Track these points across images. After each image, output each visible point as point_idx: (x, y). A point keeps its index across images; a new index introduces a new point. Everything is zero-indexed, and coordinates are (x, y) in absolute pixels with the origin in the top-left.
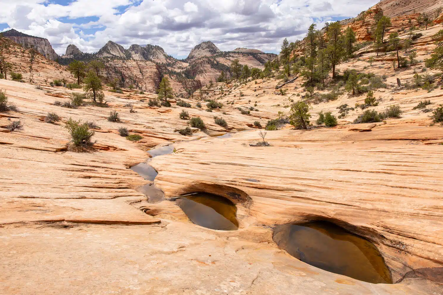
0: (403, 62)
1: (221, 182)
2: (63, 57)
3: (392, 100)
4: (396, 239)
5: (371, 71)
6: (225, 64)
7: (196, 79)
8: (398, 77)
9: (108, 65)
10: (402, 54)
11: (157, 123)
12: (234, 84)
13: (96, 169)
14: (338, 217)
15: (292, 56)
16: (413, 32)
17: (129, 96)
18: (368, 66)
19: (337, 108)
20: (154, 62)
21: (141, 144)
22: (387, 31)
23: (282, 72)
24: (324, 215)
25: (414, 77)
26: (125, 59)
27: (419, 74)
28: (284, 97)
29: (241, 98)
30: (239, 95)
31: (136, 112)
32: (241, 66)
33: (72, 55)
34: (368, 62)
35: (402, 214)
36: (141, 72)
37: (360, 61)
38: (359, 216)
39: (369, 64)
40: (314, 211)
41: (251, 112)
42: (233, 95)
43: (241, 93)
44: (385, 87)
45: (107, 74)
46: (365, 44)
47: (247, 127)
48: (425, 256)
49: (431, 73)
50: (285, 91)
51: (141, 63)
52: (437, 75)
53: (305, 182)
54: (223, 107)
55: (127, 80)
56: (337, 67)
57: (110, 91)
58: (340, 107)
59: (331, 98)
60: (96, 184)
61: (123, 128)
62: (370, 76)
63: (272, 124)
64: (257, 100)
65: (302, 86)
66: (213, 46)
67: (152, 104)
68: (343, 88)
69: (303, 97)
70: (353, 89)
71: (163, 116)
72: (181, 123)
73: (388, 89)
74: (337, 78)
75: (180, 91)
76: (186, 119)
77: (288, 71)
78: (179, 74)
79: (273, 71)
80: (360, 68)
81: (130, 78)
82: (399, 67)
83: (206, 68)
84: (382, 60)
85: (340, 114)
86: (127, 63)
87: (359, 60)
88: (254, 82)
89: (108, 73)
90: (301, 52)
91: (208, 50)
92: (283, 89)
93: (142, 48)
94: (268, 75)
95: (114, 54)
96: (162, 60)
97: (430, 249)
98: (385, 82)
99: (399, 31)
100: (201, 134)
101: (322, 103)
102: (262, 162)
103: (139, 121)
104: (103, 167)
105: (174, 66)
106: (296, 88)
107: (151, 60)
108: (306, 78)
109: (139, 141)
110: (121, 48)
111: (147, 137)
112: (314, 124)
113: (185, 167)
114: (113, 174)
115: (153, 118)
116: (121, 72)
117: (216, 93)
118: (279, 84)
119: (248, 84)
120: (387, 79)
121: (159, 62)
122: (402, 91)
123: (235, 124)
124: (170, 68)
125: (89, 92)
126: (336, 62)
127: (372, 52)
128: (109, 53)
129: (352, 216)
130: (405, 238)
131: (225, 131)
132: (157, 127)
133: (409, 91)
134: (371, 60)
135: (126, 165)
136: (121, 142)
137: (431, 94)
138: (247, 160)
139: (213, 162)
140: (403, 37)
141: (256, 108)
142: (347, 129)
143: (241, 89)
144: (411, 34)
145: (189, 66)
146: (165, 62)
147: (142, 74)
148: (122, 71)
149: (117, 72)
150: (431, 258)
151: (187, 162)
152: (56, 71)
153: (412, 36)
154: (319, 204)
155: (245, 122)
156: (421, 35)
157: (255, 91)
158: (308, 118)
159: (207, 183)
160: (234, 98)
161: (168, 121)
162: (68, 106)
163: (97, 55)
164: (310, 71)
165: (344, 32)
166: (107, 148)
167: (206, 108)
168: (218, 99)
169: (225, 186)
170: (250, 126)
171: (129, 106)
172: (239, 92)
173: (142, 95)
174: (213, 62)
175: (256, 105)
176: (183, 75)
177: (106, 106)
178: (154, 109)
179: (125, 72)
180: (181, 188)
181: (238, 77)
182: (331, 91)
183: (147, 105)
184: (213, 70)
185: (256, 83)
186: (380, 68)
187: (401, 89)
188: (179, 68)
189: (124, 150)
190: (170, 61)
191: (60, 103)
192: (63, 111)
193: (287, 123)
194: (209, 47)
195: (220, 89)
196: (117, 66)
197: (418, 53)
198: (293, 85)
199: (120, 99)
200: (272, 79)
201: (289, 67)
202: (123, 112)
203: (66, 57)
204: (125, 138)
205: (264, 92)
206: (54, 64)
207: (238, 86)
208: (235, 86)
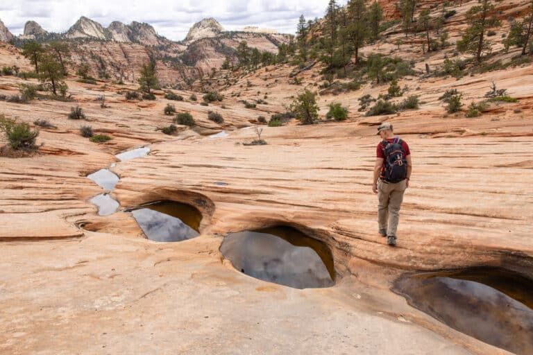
0: (434, 44)
1: (186, 187)
2: (21, 38)
3: (418, 89)
4: (344, 240)
5: (399, 55)
6: (232, 47)
7: (196, 66)
8: (428, 63)
9: (82, 48)
10: (432, 36)
11: (134, 120)
12: (242, 72)
13: (35, 177)
14: (297, 221)
15: (310, 37)
16: (446, 8)
17: (102, 88)
18: (396, 50)
19: (359, 99)
20: (142, 44)
21: (109, 146)
22: (418, 7)
23: (297, 57)
24: (282, 219)
25: (445, 62)
26: (104, 40)
27: (450, 59)
28: (299, 87)
29: (249, 88)
30: (246, 85)
31: (110, 107)
32: (250, 49)
33: (32, 36)
34: (395, 44)
35: (362, 213)
36: (126, 57)
37: (387, 44)
38: (319, 218)
39: (396, 47)
40: (274, 215)
41: (258, 106)
42: (239, 85)
43: (249, 83)
44: (414, 74)
45: (81, 60)
46: (393, 23)
47: (248, 123)
48: (363, 256)
49: (463, 57)
50: (301, 80)
51: (125, 45)
52: (469, 61)
53: (276, 183)
54: (224, 100)
55: (109, 68)
56: (361, 50)
57: (78, 81)
58: (363, 98)
59: (353, 88)
60: (28, 196)
61: (87, 127)
62: (396, 61)
63: (275, 119)
64: (268, 91)
65: (321, 73)
66: (217, 24)
67: (131, 97)
68: (366, 76)
69: (321, 87)
70: (378, 77)
71: (143, 112)
72: (166, 120)
73: (416, 76)
74: (359, 63)
75: (177, 81)
76: (172, 115)
77: (303, 55)
78: (175, 60)
79: (288, 56)
80: (386, 52)
81: (112, 64)
82: (429, 51)
83: (208, 52)
84: (411, 43)
85: (360, 107)
86: (107, 46)
87: (386, 42)
88: (264, 69)
89: (83, 59)
90: (321, 33)
91: (211, 29)
92: (298, 77)
93: (125, 26)
94: (281, 60)
95: (90, 34)
96: (153, 42)
97: (369, 248)
98: (413, 69)
99: (432, 7)
100: (189, 132)
101: (343, 93)
102: (243, 162)
103: (110, 118)
104: (46, 176)
105: (169, 50)
106: (313, 76)
107: (138, 42)
108: (325, 64)
109: (107, 143)
110: (98, 26)
111: (118, 138)
112: (324, 119)
113: (151, 171)
114: (57, 183)
115: (131, 114)
116: (100, 58)
117: (220, 83)
118: (294, 71)
119: (258, 72)
120: (415, 65)
121: (149, 44)
122: (430, 79)
123: (235, 120)
124: (163, 52)
125: (46, 82)
126: (359, 45)
127: (400, 32)
128: (83, 33)
129: (312, 218)
130: (351, 239)
131: (221, 128)
132: (133, 125)
133: (438, 78)
134: (398, 43)
135: (81, 172)
136: (83, 144)
137: (460, 82)
138: (227, 161)
139: (185, 165)
140: (436, 14)
141: (266, 100)
142: (357, 122)
143: (249, 78)
144: (443, 11)
145: (187, 49)
146: (156, 44)
147: (128, 60)
148: (101, 56)
149: (93, 57)
150: (369, 258)
151: (155, 166)
152: (11, 56)
153: (445, 13)
154: (283, 207)
155: (246, 118)
156: (454, 12)
157: (266, 80)
158: (315, 111)
159: (170, 189)
160: (240, 89)
161: (149, 118)
162: (15, 100)
163: (66, 35)
164: (330, 56)
165: (371, 7)
166: (60, 152)
167: (203, 101)
168: (221, 90)
169: (190, 192)
170: (253, 122)
171: (101, 99)
172: (246, 81)
173: (120, 86)
174: (217, 44)
175: (266, 98)
176: (181, 61)
177: (70, 99)
178: (133, 103)
179: (106, 58)
180: (141, 197)
181: (246, 62)
182: (353, 80)
183: (124, 98)
184: (217, 54)
185: (267, 70)
186: (408, 51)
187: (429, 77)
188: (175, 52)
189: (83, 154)
190: (163, 44)
191: (5, 97)
192: (8, 107)
193: (293, 117)
194: (212, 25)
195: (225, 78)
196: (94, 49)
197: (450, 34)
198: (310, 72)
199: (91, 92)
200: (285, 65)
201: (305, 50)
202: (92, 108)
203: (25, 37)
204: (88, 139)
205: (276, 81)
206: (7, 47)
207: (246, 74)
208: (243, 74)
